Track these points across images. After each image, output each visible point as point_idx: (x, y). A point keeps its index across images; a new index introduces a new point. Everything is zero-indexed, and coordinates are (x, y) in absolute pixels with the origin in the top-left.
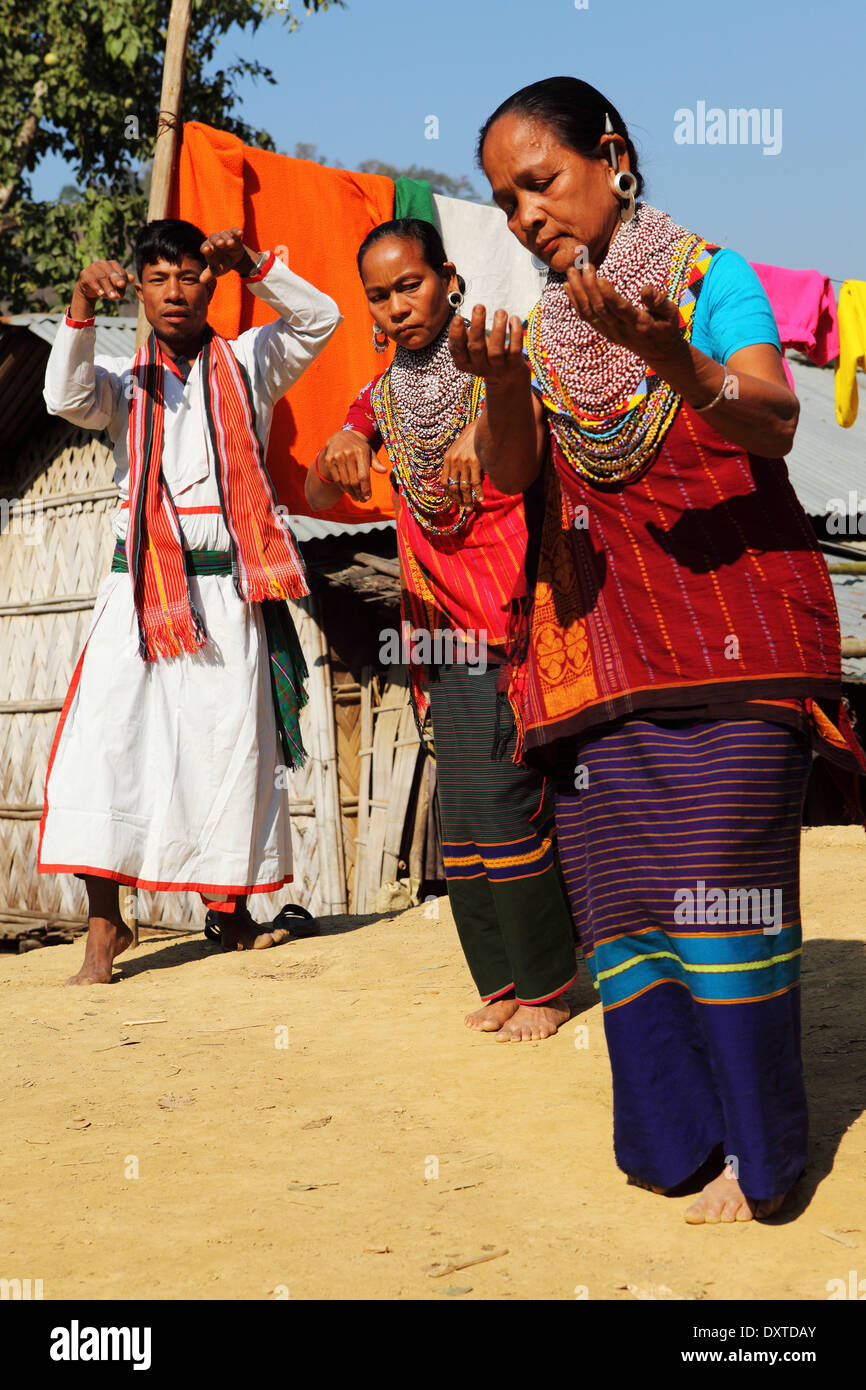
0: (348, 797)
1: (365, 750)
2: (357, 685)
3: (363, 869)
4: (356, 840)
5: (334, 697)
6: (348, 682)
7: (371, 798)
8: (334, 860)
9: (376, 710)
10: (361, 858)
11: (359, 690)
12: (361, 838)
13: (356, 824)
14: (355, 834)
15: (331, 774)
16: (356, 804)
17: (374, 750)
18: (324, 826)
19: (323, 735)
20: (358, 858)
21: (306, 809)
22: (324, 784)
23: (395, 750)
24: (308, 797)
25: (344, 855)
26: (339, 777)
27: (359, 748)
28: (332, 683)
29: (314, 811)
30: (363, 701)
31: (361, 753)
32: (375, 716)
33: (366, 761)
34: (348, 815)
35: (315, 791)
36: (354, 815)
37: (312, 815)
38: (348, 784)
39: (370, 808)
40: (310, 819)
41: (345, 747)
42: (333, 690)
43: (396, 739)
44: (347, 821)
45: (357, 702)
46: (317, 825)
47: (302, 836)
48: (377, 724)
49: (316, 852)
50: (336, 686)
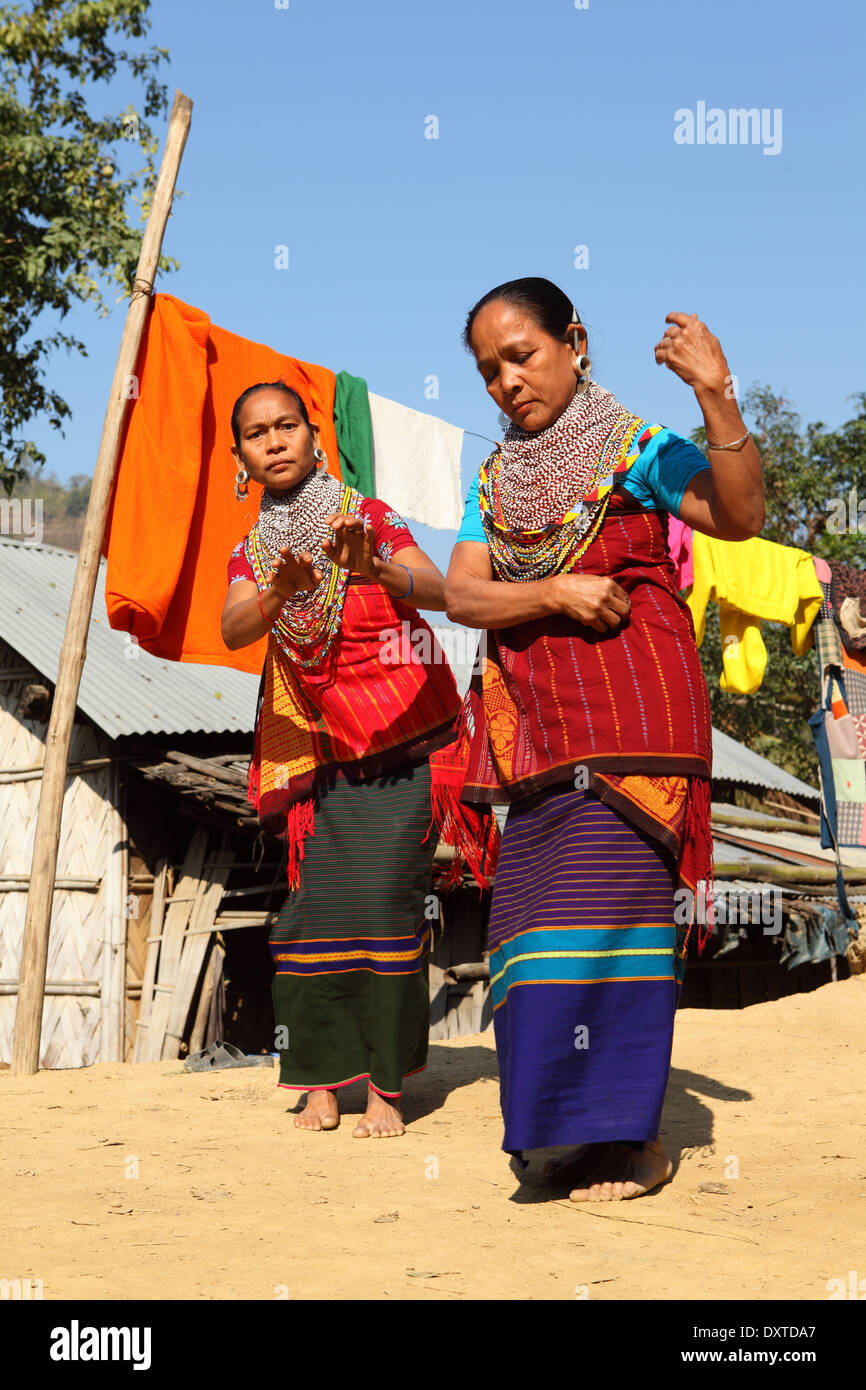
0: (133, 981)
1: (154, 937)
2: (151, 876)
3: (142, 1049)
4: (137, 1022)
5: (129, 886)
6: (143, 873)
7: (156, 982)
8: (115, 1039)
9: (168, 900)
10: (141, 1039)
11: (152, 881)
12: (143, 1020)
13: (138, 1007)
14: (136, 1017)
15: (120, 958)
16: (140, 988)
17: (163, 938)
18: (108, 1006)
19: (116, 921)
20: (138, 1038)
21: (92, 990)
22: (112, 967)
23: (185, 938)
24: (94, 979)
25: (125, 1036)
26: (127, 961)
27: (148, 935)
28: (129, 873)
29: (100, 992)
30: (156, 892)
31: (149, 940)
32: (167, 907)
33: (154, 948)
34: (131, 998)
35: (103, 972)
36: (138, 998)
37: (97, 996)
38: (134, 968)
39: (154, 992)
40: (95, 999)
41: (134, 932)
42: (130, 879)
43: (187, 928)
44: (131, 1004)
45: (150, 892)
46: (101, 1005)
47: (84, 1015)
48: (167, 914)
49: (97, 1033)
50: (131, 875)
